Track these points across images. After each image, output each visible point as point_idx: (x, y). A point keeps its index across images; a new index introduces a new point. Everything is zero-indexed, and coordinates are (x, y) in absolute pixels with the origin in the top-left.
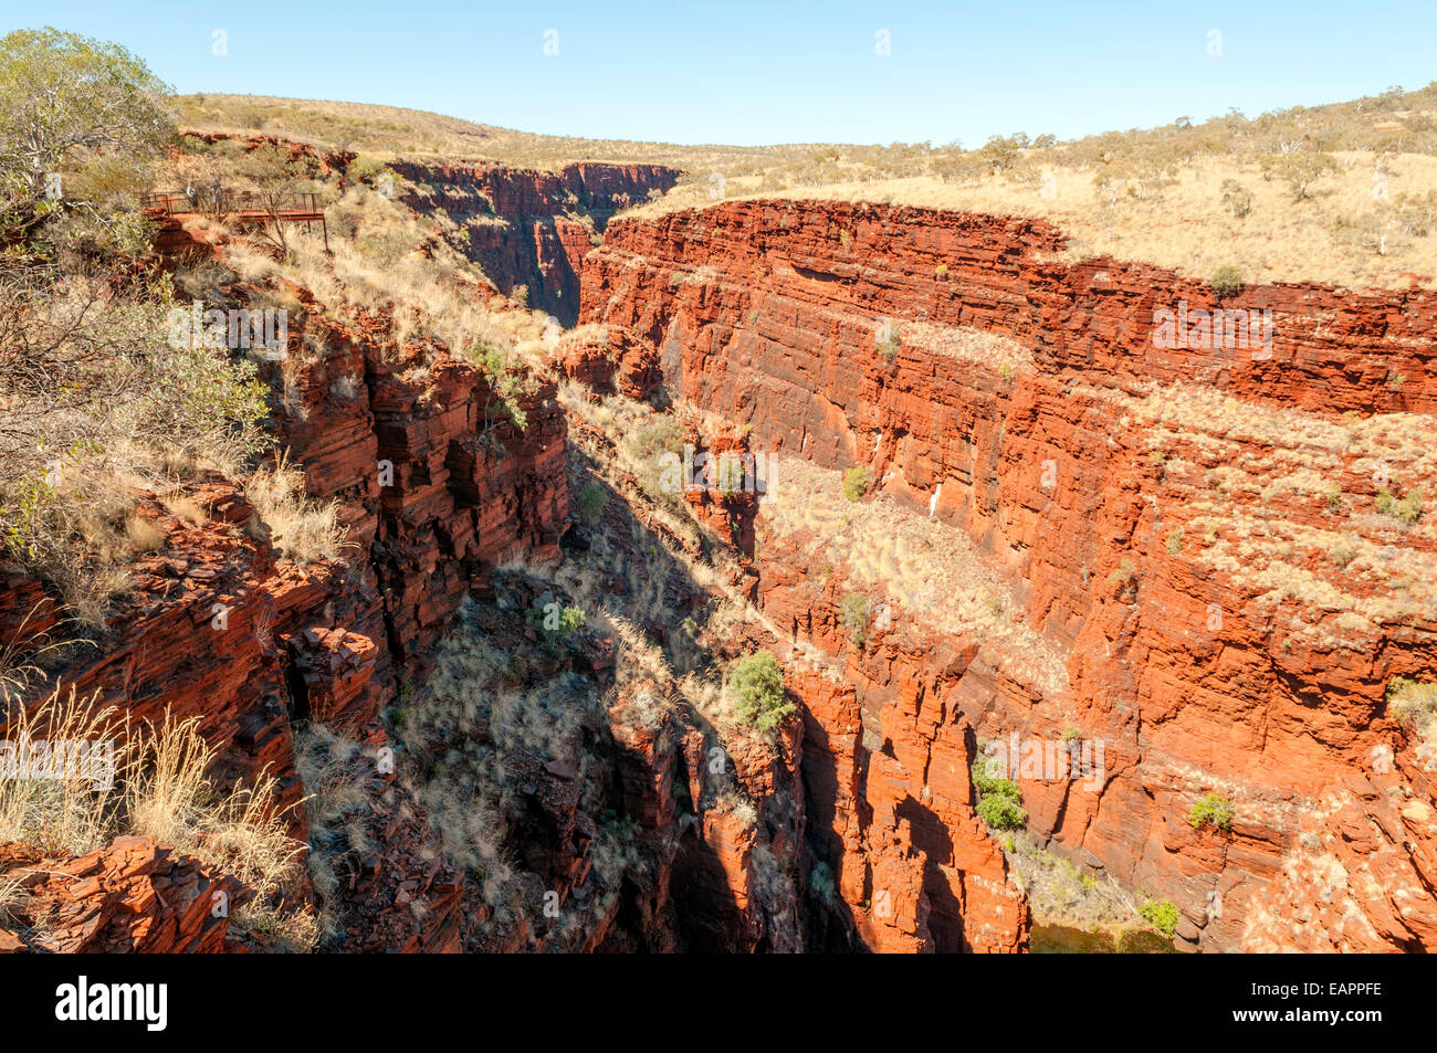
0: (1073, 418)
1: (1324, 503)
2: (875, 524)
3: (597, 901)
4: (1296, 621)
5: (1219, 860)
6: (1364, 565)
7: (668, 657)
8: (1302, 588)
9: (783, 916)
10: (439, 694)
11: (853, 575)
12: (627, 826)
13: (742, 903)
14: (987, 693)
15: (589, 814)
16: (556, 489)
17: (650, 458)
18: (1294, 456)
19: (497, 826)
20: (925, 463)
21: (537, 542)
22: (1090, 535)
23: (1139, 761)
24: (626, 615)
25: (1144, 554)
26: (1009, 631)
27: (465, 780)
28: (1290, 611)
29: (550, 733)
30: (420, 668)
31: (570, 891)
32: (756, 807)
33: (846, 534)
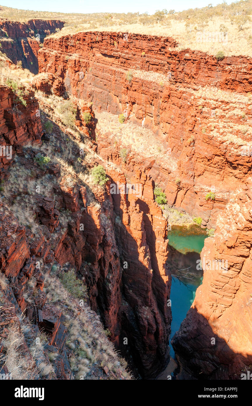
0: (179, 97)
1: (241, 117)
2: (128, 129)
3: (62, 230)
4: (232, 149)
5: (212, 207)
6: (249, 133)
7: (74, 168)
8: (234, 140)
9: (109, 229)
10: (12, 182)
11: (123, 144)
12: (68, 212)
13: (99, 227)
14: (157, 172)
15: (57, 210)
16: (38, 123)
17: (64, 113)
18: (234, 105)
19: (33, 215)
20: (140, 112)
21: (34, 139)
22: (183, 129)
23: (194, 186)
24: (62, 158)
25: (197, 134)
26: (163, 156)
27: (23, 204)
28: (231, 146)
29: (44, 190)
30: (6, 176)
31: (54, 228)
32: (100, 204)
33: (120, 133)
